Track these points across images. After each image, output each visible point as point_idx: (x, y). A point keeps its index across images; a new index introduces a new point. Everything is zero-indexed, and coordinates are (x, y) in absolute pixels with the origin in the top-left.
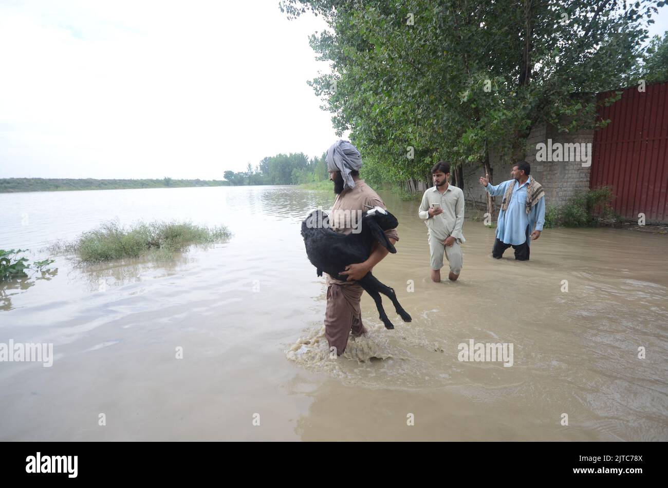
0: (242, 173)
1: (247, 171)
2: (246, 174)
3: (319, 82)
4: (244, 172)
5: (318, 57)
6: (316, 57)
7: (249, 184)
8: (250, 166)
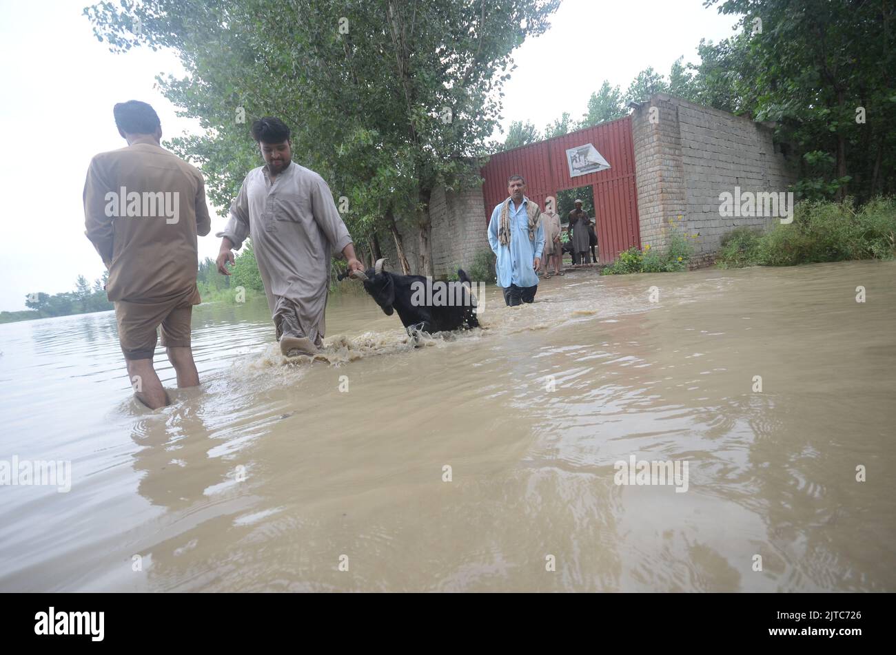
0: (67, 294)
1: (76, 290)
2: (74, 295)
3: (183, 143)
4: (71, 293)
5: (180, 111)
6: (177, 112)
7: (83, 311)
8: (82, 281)
